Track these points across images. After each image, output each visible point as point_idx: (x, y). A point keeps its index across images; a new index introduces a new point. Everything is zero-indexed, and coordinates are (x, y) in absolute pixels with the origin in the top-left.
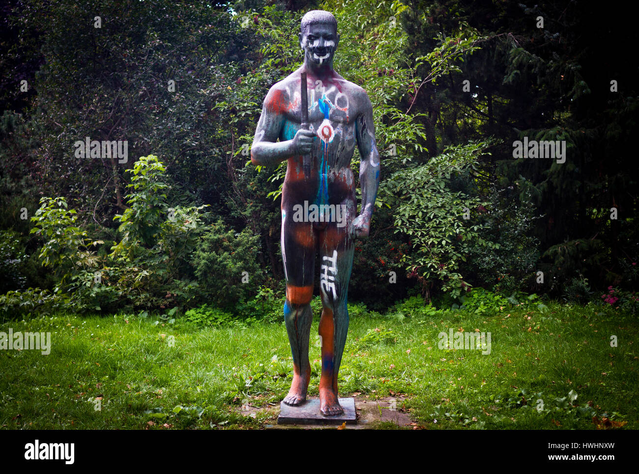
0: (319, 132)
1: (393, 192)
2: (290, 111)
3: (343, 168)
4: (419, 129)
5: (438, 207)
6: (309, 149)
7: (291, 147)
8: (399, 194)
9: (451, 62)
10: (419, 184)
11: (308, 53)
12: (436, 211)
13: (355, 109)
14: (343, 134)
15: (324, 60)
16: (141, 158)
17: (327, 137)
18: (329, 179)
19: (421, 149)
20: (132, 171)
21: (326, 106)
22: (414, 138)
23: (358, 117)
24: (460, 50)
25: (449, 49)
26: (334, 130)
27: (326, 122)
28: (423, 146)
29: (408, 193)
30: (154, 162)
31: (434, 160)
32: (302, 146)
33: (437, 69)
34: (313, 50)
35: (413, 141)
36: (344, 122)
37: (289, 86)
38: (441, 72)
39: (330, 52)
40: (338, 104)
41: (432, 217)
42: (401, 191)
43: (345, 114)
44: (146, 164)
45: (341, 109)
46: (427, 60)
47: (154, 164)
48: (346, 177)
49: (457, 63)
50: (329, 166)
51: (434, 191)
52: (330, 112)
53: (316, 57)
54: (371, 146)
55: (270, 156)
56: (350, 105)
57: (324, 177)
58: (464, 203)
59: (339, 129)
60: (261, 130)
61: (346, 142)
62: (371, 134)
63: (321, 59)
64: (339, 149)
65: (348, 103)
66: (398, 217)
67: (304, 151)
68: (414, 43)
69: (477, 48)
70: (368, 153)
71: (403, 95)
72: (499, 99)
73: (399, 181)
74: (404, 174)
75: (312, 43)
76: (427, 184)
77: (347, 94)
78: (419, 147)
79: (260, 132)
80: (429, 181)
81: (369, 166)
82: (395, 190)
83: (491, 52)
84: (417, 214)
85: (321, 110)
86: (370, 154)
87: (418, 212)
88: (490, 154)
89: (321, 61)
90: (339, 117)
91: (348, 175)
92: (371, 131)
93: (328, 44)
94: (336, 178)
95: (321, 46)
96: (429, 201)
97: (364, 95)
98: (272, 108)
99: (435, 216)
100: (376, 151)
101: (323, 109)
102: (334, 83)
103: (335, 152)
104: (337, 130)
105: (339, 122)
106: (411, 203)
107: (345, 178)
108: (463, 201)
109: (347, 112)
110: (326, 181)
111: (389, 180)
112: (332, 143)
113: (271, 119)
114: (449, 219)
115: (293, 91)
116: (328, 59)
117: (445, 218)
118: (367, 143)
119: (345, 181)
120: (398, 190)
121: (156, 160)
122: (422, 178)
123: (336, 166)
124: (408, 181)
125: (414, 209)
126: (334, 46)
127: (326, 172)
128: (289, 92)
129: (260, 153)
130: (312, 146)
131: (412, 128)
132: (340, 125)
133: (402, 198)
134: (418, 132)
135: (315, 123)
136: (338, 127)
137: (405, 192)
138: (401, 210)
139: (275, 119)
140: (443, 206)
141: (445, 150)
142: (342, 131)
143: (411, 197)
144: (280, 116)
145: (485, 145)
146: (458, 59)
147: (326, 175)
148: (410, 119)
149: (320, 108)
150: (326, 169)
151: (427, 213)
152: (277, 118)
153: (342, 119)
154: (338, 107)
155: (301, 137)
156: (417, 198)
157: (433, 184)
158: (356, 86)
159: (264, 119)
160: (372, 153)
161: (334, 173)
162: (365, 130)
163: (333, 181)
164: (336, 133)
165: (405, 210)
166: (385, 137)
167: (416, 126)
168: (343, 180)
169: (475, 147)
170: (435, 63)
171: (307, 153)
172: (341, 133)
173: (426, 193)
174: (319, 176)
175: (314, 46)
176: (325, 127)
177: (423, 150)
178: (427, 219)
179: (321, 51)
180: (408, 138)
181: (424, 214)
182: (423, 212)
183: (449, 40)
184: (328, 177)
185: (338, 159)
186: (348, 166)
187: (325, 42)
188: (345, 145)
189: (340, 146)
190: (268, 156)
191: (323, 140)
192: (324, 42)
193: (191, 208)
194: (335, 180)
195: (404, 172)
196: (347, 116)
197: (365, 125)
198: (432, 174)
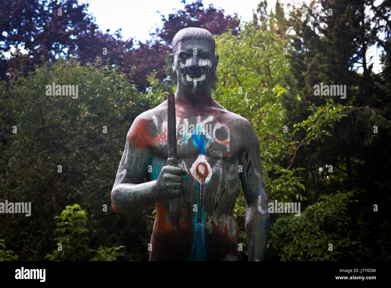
0: (193, 170)
1: (278, 234)
2: (157, 144)
3: (224, 215)
4: (299, 181)
5: (316, 247)
6: (177, 191)
7: (154, 189)
8: (283, 235)
9: (322, 128)
10: (299, 228)
11: (180, 76)
12: (315, 250)
13: (238, 143)
14: (223, 173)
15: (198, 82)
16: (68, 207)
17: (203, 177)
18: (206, 230)
19: (301, 198)
20: (60, 218)
21: (201, 139)
22: (295, 189)
23: (241, 153)
24: (329, 117)
25: (320, 117)
26: (211, 168)
27: (202, 158)
28: (303, 196)
29: (290, 235)
30: (78, 210)
31: (310, 207)
32: (168, 187)
33: (311, 134)
34: (185, 71)
35: (295, 192)
36: (224, 159)
37: (157, 116)
38: (314, 136)
39: (206, 73)
40: (217, 136)
41: (311, 256)
42: (285, 233)
43: (225, 148)
44: (72, 212)
45: (220, 142)
46: (302, 126)
47: (79, 212)
48: (228, 227)
49: (328, 128)
50: (205, 214)
51: (311, 233)
52: (207, 146)
53: (189, 79)
54: (258, 189)
55: (131, 200)
56: (231, 137)
57: (200, 227)
58: (337, 243)
59: (219, 167)
60: (123, 169)
61: (227, 183)
62: (258, 174)
63: (195, 81)
64: (218, 192)
65: (229, 135)
66: (283, 256)
67: (170, 193)
68: (291, 117)
69: (343, 115)
70: (255, 198)
71: (284, 156)
72: (357, 161)
73: (283, 225)
74: (287, 220)
75: (184, 62)
76: (306, 227)
77: (227, 125)
78: (299, 197)
79: (121, 173)
80: (307, 225)
81: (257, 213)
82: (279, 232)
83: (352, 122)
84: (299, 253)
85: (195, 144)
86: (257, 198)
87: (300, 252)
88: (357, 201)
89: (195, 84)
90: (217, 152)
91: (231, 225)
92: (258, 171)
93: (203, 63)
94: (215, 228)
95: (195, 64)
96: (308, 242)
97: (249, 127)
98: (136, 141)
99: (314, 255)
100: (265, 195)
101: (197, 141)
102: (211, 112)
103: (213, 195)
104: (215, 168)
105: (218, 158)
106: (293, 244)
107: (226, 228)
108: (336, 241)
109: (228, 146)
110: (203, 232)
111: (274, 224)
112: (209, 183)
113: (134, 155)
114: (326, 257)
115: (161, 121)
116: (204, 81)
117: (322, 256)
118: (253, 185)
119: (226, 231)
120: (282, 232)
121: (80, 208)
122: (301, 222)
123: (214, 213)
124: (290, 225)
125: (296, 248)
126: (211, 66)
127: (203, 221)
128: (156, 121)
129: (119, 198)
130: (181, 188)
131: (293, 180)
132: (219, 161)
133: (285, 239)
134: (299, 184)
135: (187, 160)
136: (217, 164)
137: (288, 234)
138: (285, 250)
139: (139, 155)
140: (320, 246)
141: (319, 199)
142: (221, 170)
143: (293, 238)
144: (146, 152)
145: (350, 193)
146: (327, 125)
147: (202, 225)
148: (291, 173)
149: (194, 141)
150: (203, 218)
151: (307, 252)
152: (142, 154)
153: (221, 155)
154: (216, 140)
155: (166, 175)
156: (298, 240)
157: (310, 227)
158: (238, 116)
159: (127, 155)
160: (260, 197)
161: (213, 222)
162: (251, 169)
163: (211, 232)
164: (214, 171)
165: (288, 250)
166: (271, 189)
167: (297, 179)
168: (224, 231)
169: (344, 196)
170: (309, 129)
171: (174, 196)
172: (221, 172)
173: (305, 235)
174: (193, 226)
175: (186, 65)
176: (200, 164)
177: (303, 199)
178: (307, 257)
179: (195, 71)
180: (290, 189)
181: (305, 253)
182: (303, 251)
183: (320, 110)
184: (205, 227)
185: (217, 204)
186: (231, 213)
187: (200, 61)
188: (226, 187)
189: (219, 189)
190: (129, 201)
191: (198, 180)
192: (198, 61)
193: (111, 249)
194: (213, 231)
195: (286, 218)
196: (228, 151)
197: (250, 163)
198: (310, 219)
